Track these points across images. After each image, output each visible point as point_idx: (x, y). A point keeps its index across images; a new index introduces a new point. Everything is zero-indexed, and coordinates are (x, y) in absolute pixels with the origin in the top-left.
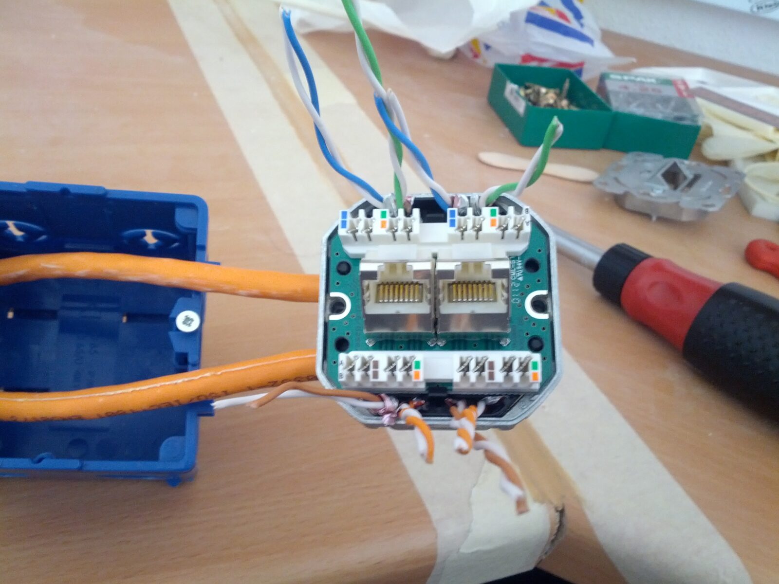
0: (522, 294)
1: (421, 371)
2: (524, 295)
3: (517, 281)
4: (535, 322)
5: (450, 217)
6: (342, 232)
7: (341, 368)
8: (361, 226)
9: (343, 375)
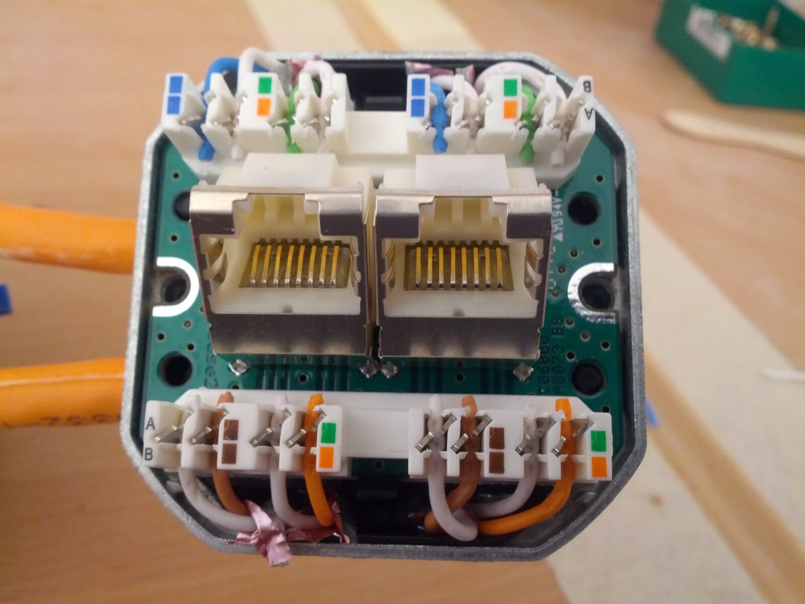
0: (563, 270)
1: (337, 446)
2: (565, 272)
5: (414, 93)
6: (169, 123)
7: (147, 435)
8: (214, 109)
9: (153, 454)
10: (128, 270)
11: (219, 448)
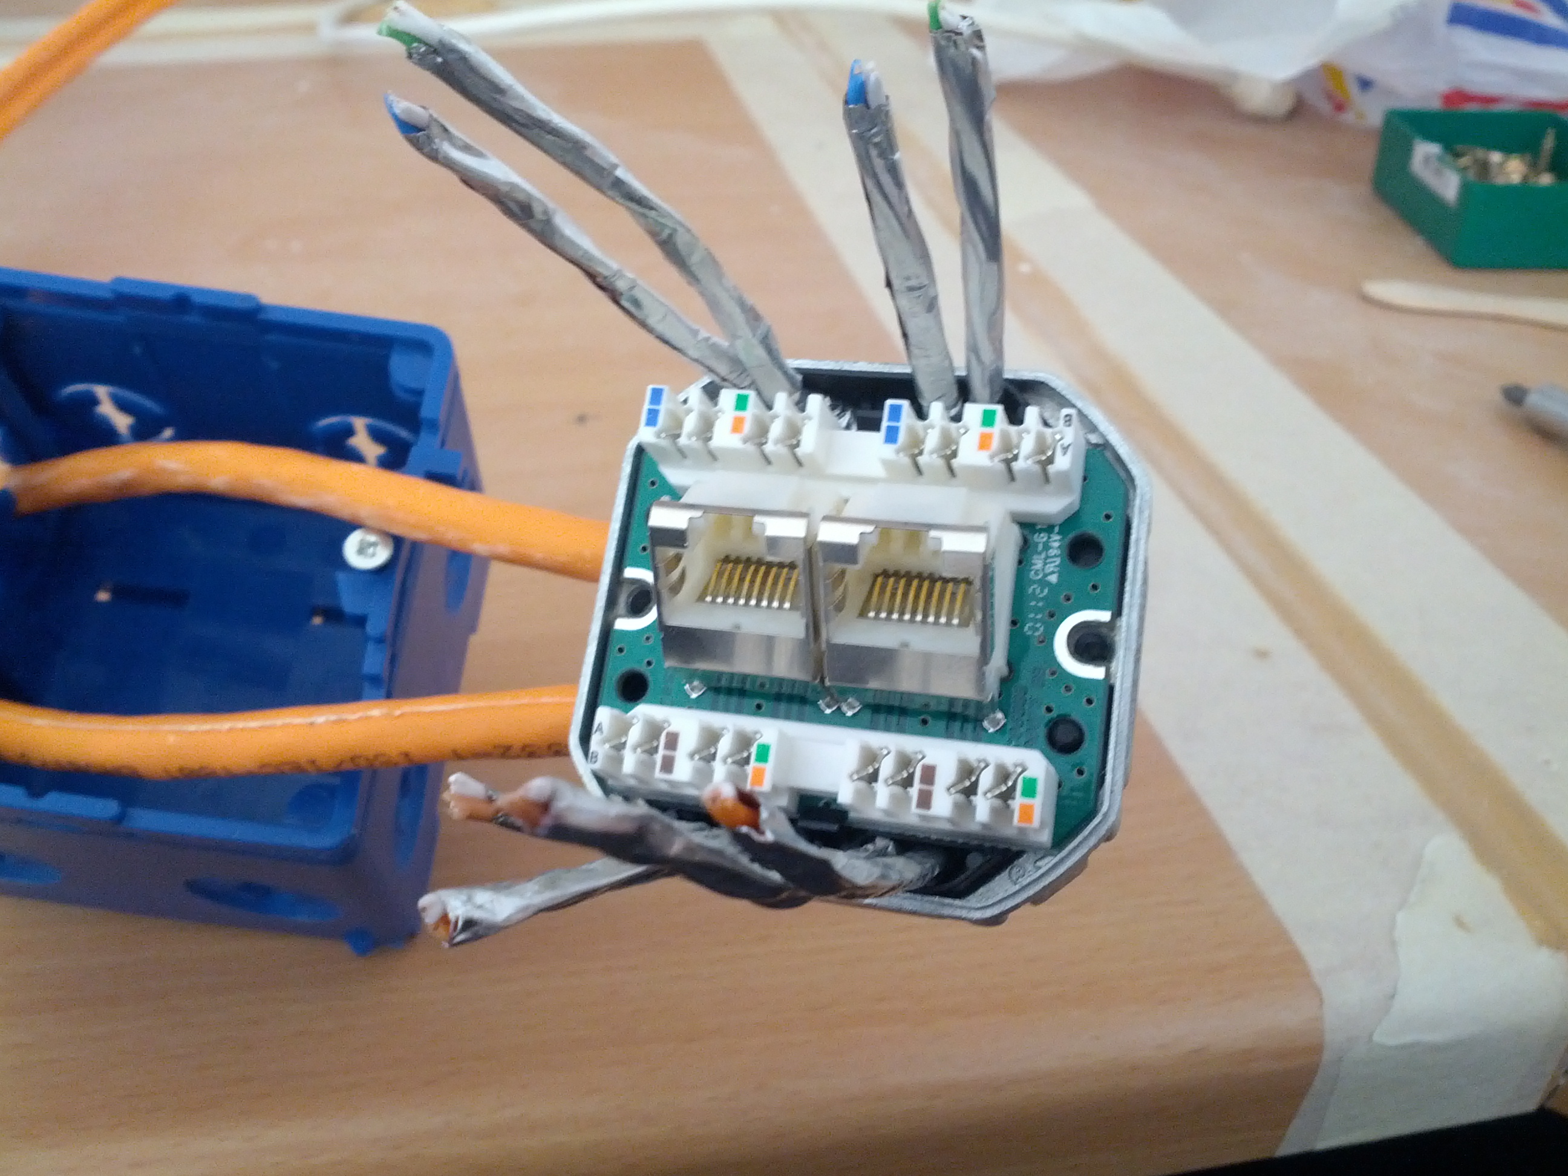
0: (1052, 615)
1: (769, 767)
2: (1055, 618)
3: (1043, 583)
4: (1071, 683)
5: (890, 419)
6: (646, 435)
7: (595, 739)
8: (690, 423)
9: (599, 757)
10: (594, 578)
11: (659, 758)
